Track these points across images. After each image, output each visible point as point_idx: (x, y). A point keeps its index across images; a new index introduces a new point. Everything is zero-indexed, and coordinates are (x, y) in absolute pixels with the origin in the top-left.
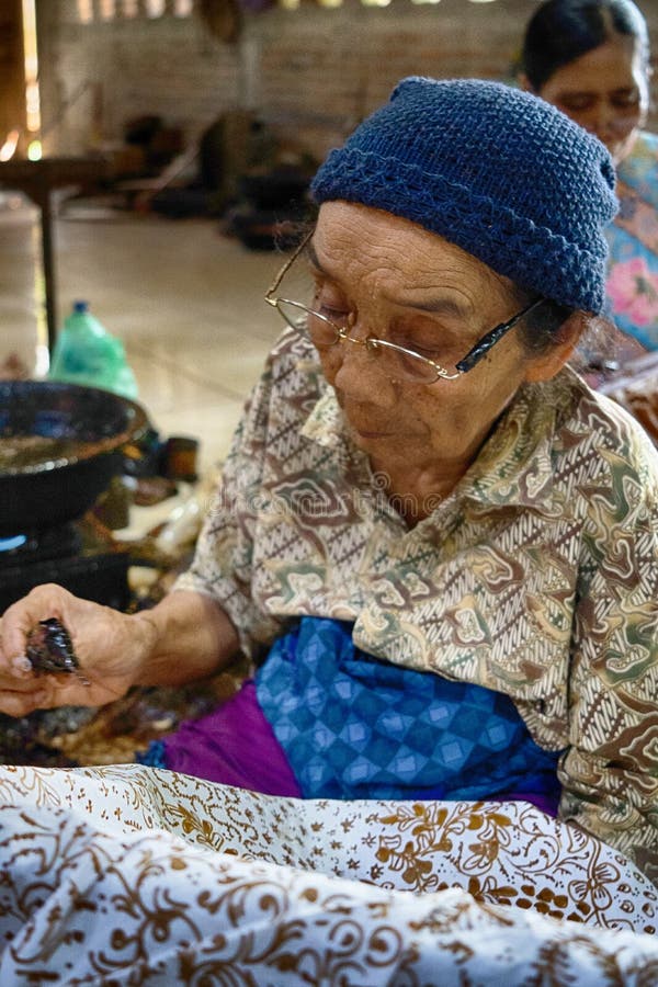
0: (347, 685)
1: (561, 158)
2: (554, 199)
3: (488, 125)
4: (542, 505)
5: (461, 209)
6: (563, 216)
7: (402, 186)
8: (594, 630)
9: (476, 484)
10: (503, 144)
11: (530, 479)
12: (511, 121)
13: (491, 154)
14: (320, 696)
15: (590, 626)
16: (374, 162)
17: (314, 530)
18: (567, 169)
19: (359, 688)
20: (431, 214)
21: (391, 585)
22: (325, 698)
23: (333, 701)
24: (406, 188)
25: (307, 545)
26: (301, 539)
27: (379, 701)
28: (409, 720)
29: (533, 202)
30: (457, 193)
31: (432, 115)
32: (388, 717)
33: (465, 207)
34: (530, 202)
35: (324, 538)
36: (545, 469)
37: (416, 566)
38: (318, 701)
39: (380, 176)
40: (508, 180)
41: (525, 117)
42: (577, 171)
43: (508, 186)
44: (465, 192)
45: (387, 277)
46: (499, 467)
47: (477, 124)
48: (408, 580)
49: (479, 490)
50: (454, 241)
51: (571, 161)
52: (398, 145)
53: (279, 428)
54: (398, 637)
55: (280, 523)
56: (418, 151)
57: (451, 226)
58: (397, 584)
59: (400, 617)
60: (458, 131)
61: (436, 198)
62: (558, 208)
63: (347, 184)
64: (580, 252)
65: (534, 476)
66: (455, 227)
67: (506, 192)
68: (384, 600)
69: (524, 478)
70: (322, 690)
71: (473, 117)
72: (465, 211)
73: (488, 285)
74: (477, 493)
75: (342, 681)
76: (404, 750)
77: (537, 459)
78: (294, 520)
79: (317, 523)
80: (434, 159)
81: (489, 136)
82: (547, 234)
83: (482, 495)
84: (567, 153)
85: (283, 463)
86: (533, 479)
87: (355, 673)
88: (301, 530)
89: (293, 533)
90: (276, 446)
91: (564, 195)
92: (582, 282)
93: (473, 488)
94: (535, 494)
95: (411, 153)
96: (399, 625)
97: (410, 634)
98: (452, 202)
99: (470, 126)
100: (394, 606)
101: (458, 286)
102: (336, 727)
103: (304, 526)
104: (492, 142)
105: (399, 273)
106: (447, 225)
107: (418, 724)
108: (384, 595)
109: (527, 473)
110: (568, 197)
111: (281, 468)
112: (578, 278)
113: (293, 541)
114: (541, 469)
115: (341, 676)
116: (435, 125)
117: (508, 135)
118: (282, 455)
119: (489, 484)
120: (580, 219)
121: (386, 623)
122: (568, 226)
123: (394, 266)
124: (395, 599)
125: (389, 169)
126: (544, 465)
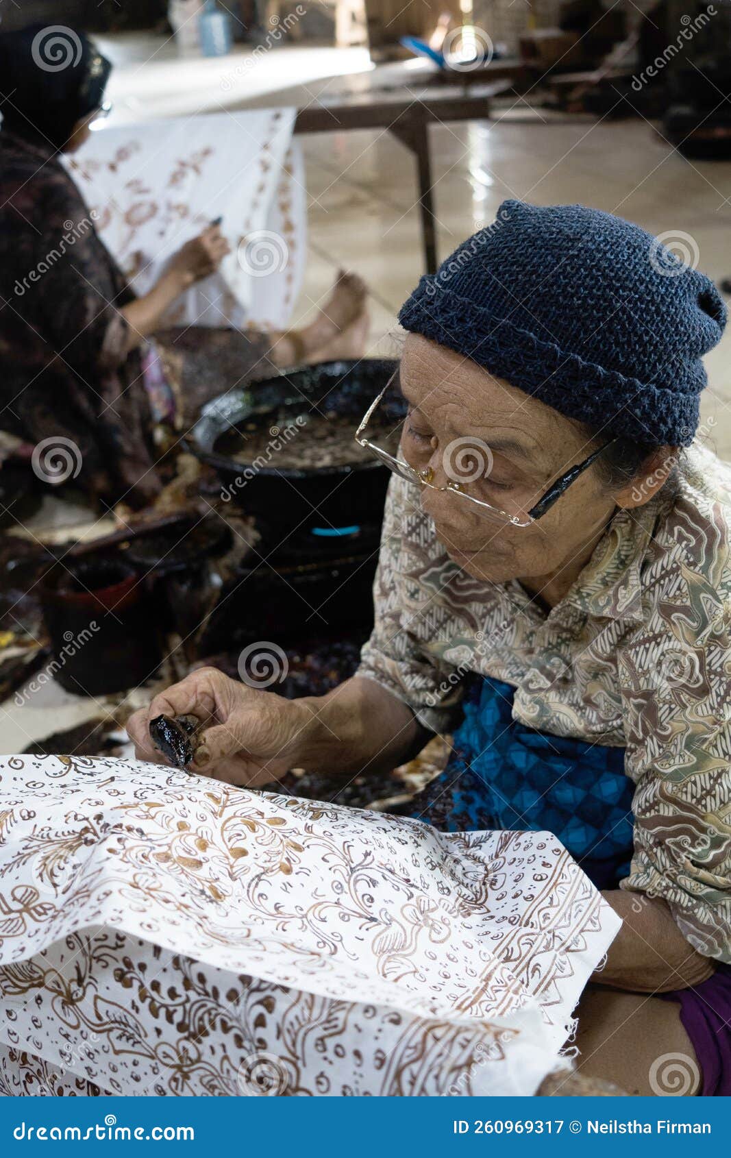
0: (523, 755)
1: (641, 299)
2: (629, 342)
3: (566, 265)
4: (632, 617)
5: (525, 355)
6: (638, 359)
7: (470, 329)
8: (659, 731)
9: (578, 592)
10: (579, 287)
11: (622, 592)
12: (592, 261)
13: (565, 298)
14: (496, 760)
15: (655, 726)
16: (450, 301)
17: (466, 607)
18: (647, 311)
19: (534, 759)
20: (493, 360)
21: (537, 671)
22: (502, 762)
23: (508, 768)
24: (474, 332)
25: (461, 623)
26: (453, 617)
27: (551, 770)
28: (580, 794)
29: (605, 347)
30: (523, 339)
31: (513, 253)
32: (559, 789)
33: (529, 353)
34: (601, 346)
35: (477, 614)
36: (635, 582)
37: (560, 650)
38: (494, 765)
39: (452, 317)
40: (579, 324)
41: (608, 255)
42: (658, 311)
43: (578, 331)
44: (530, 339)
45: (455, 412)
46: (600, 576)
47: (555, 264)
48: (553, 665)
49: (582, 598)
50: (517, 385)
51: (653, 302)
52: (475, 284)
53: (418, 517)
54: (552, 719)
55: (432, 608)
56: (492, 292)
57: (513, 373)
58: (542, 670)
59: (548, 699)
60: (534, 272)
61: (501, 344)
62: (634, 350)
63: (423, 322)
64: (657, 392)
65: (625, 588)
66: (517, 374)
67: (576, 336)
68: (531, 686)
69: (617, 590)
70: (498, 756)
71: (553, 256)
72: (529, 357)
73: (555, 426)
74: (579, 602)
75: (517, 750)
76: (575, 821)
77: (630, 571)
78: (446, 602)
79: (467, 600)
80: (506, 302)
81: (565, 278)
82: (617, 378)
83: (583, 604)
84: (649, 293)
85: (427, 549)
86: (624, 592)
87: (529, 745)
88: (453, 609)
89: (445, 613)
90: (419, 534)
91: (641, 337)
92: (663, 420)
93: (576, 597)
94: (624, 607)
95: (485, 294)
96: (550, 707)
97: (560, 712)
98: (516, 348)
99: (547, 267)
100: (541, 689)
101: (522, 426)
102: (509, 792)
103: (455, 605)
104: (567, 284)
105: (466, 410)
106: (511, 372)
107: (589, 798)
108: (531, 681)
109: (619, 586)
110: (646, 338)
111: (426, 554)
112: (655, 418)
113: (445, 621)
114: (630, 582)
115: (517, 745)
116: (512, 265)
117: (586, 276)
118: (426, 541)
119: (592, 593)
120: (660, 360)
121: (538, 708)
122: (644, 367)
123: (462, 404)
124: (542, 682)
125: (462, 309)
126: (634, 579)
